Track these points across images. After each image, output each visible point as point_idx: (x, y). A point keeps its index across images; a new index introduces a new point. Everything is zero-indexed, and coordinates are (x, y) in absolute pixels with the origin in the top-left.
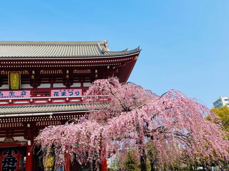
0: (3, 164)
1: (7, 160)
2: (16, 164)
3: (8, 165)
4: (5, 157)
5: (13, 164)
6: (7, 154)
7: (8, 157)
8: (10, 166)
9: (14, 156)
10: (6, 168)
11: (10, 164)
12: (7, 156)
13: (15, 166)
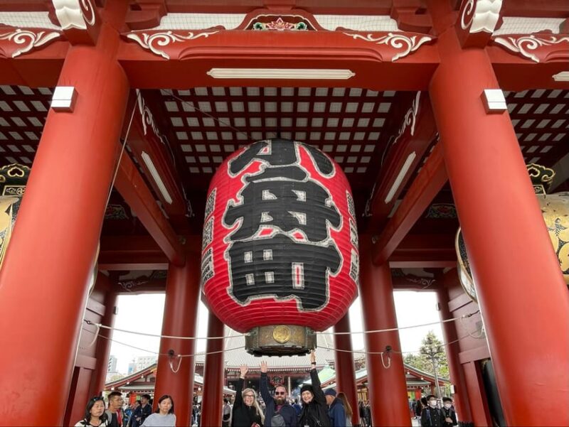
0: (239, 222)
1: (267, 195)
2: (333, 234)
3: (276, 230)
4: (248, 179)
5: (316, 231)
6: (263, 157)
7: (268, 173)
8: (298, 236)
9: (315, 175)
10: (268, 255)
11: (293, 224)
12: (261, 170)
13: (331, 248)
